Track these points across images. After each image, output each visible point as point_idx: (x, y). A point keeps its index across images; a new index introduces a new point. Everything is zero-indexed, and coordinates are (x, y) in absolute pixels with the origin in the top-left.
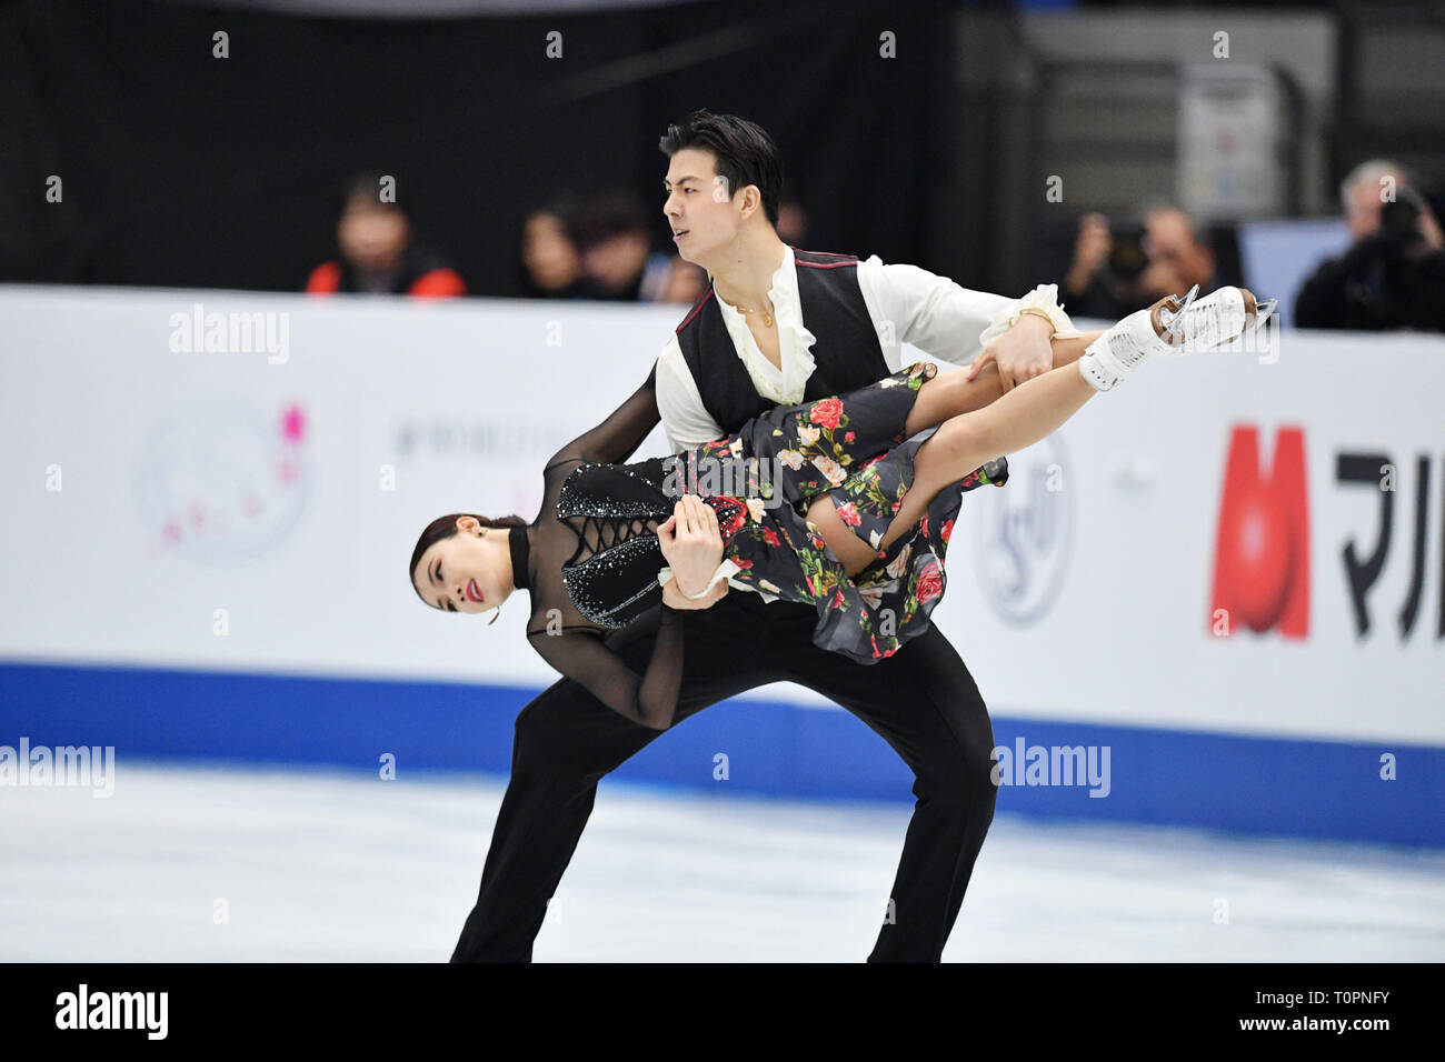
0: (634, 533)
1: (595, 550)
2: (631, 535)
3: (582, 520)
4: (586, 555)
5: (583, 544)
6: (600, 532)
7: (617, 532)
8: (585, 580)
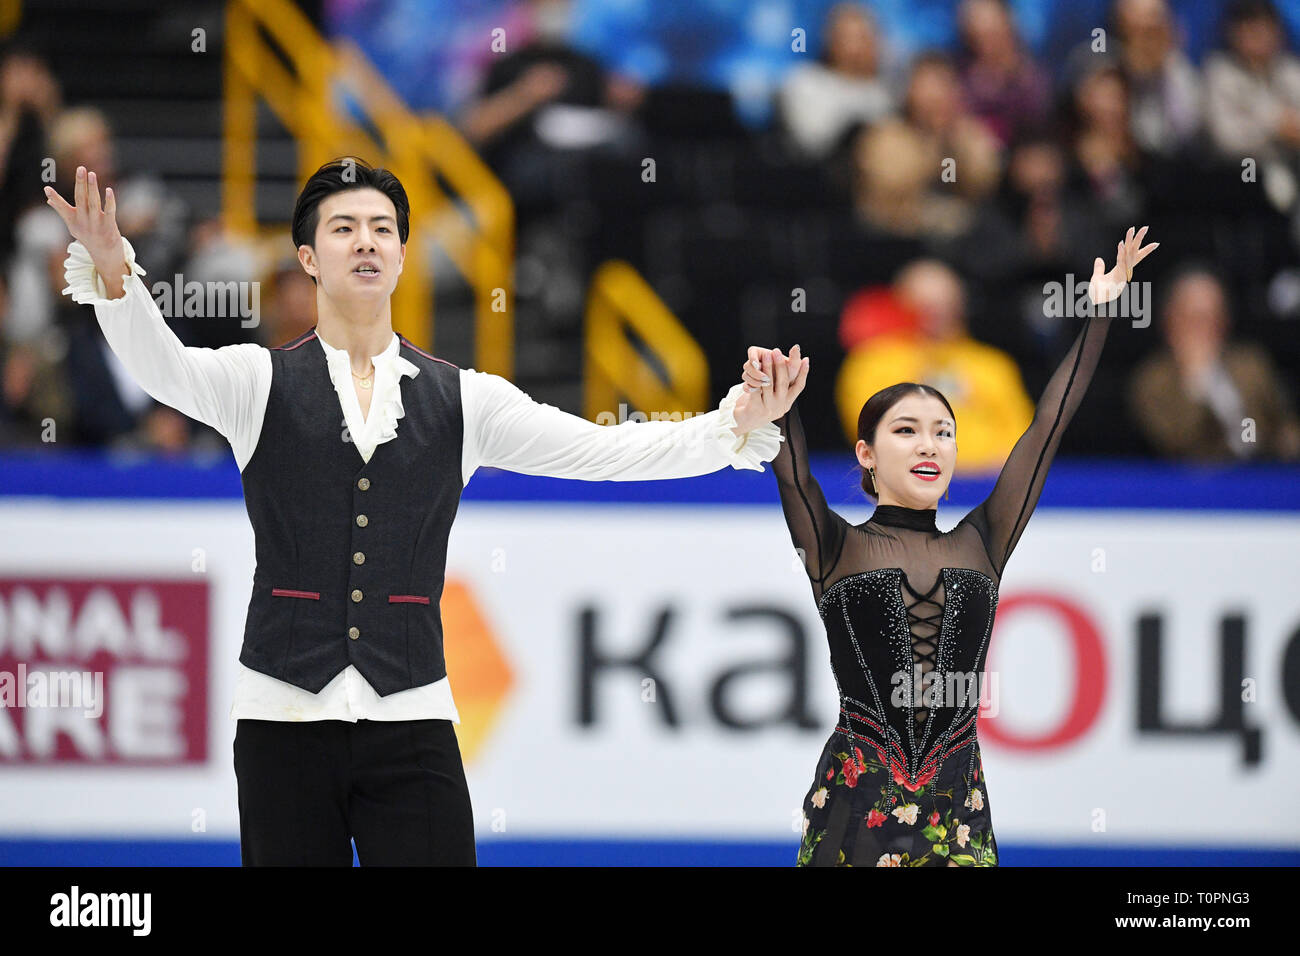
0: (915, 644)
1: (913, 611)
2: (914, 641)
3: (941, 601)
4: (909, 600)
5: (920, 599)
6: (926, 621)
7: (927, 641)
8: (884, 594)
